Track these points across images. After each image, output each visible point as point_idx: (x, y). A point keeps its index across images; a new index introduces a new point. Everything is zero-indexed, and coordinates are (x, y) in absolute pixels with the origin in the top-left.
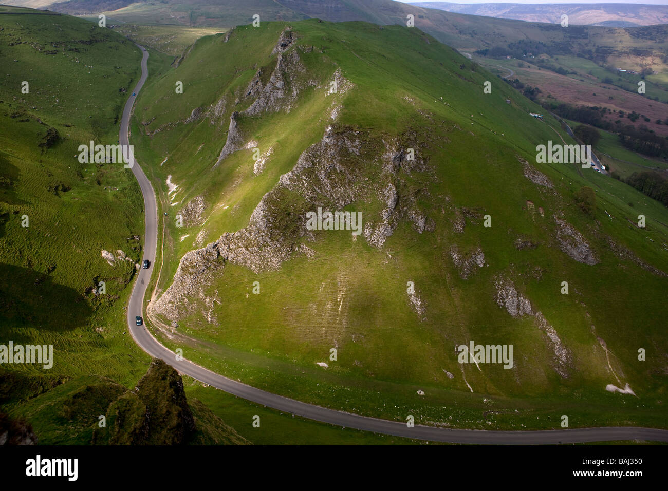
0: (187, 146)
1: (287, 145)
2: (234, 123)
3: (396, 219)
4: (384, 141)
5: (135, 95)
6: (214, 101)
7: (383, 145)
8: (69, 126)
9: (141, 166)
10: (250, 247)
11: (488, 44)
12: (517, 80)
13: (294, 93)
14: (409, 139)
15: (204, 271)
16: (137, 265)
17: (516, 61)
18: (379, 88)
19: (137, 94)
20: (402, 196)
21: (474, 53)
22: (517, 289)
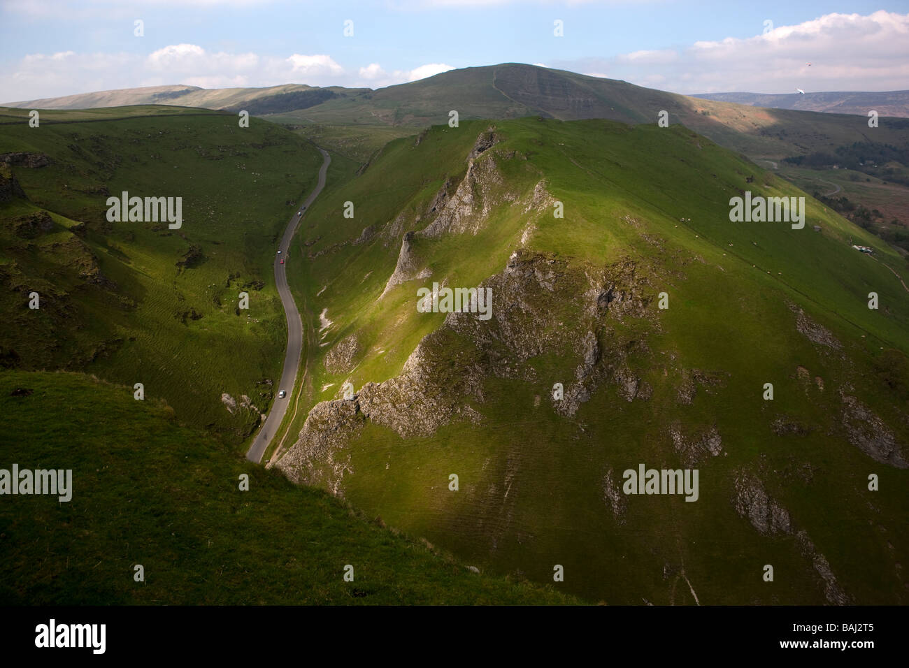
0: (351, 273)
1: (466, 276)
2: (406, 246)
3: (596, 380)
4: (587, 274)
5: (305, 208)
6: (392, 219)
7: (586, 279)
8: (218, 244)
9: (293, 295)
10: (399, 403)
11: (805, 149)
12: (845, 199)
13: (485, 210)
14: (623, 272)
15: (336, 429)
16: (263, 416)
17: (847, 172)
18: (591, 205)
19: (307, 207)
20: (607, 349)
21: (781, 161)
22: (767, 492)
